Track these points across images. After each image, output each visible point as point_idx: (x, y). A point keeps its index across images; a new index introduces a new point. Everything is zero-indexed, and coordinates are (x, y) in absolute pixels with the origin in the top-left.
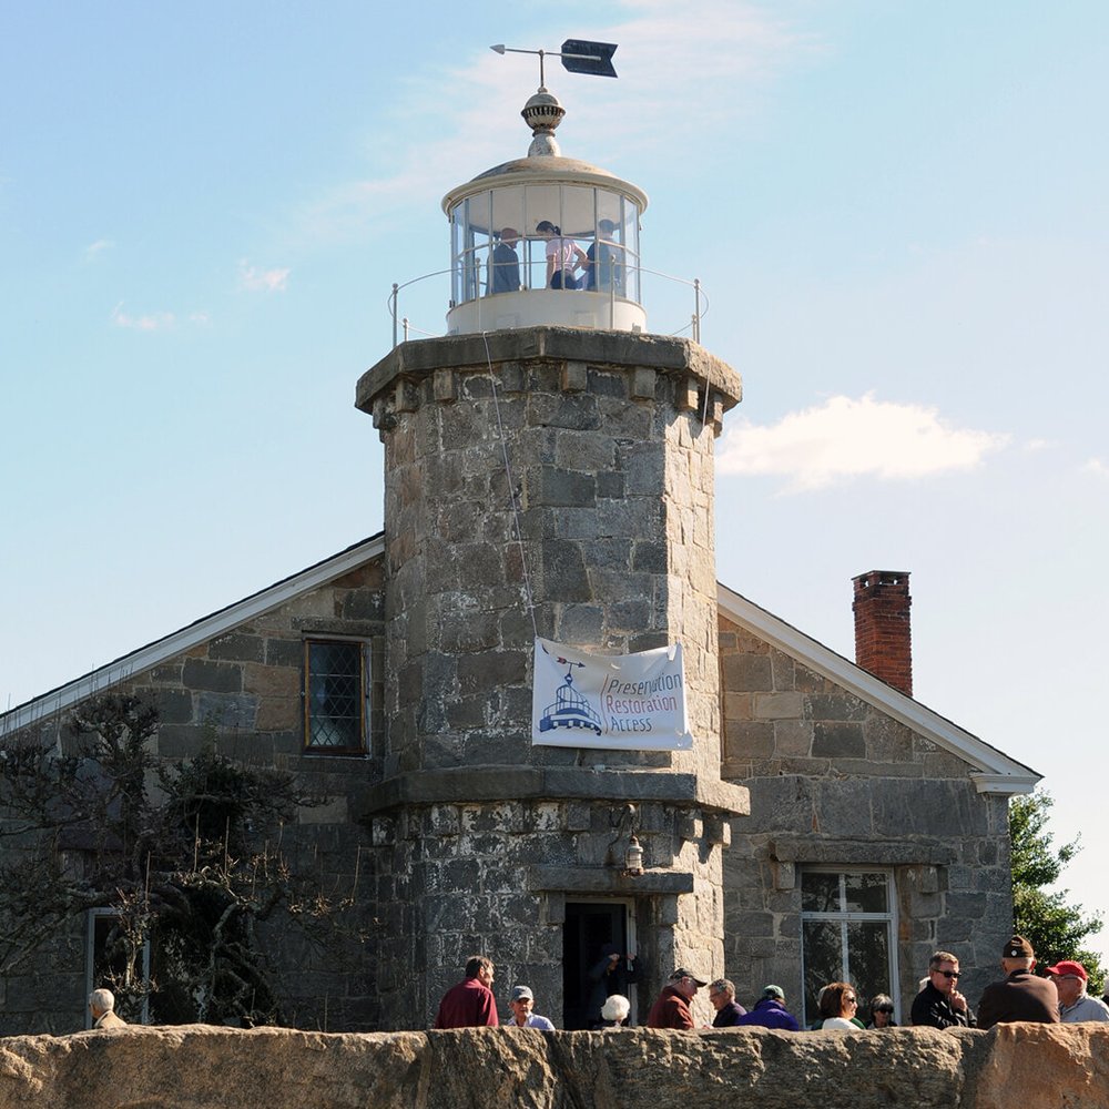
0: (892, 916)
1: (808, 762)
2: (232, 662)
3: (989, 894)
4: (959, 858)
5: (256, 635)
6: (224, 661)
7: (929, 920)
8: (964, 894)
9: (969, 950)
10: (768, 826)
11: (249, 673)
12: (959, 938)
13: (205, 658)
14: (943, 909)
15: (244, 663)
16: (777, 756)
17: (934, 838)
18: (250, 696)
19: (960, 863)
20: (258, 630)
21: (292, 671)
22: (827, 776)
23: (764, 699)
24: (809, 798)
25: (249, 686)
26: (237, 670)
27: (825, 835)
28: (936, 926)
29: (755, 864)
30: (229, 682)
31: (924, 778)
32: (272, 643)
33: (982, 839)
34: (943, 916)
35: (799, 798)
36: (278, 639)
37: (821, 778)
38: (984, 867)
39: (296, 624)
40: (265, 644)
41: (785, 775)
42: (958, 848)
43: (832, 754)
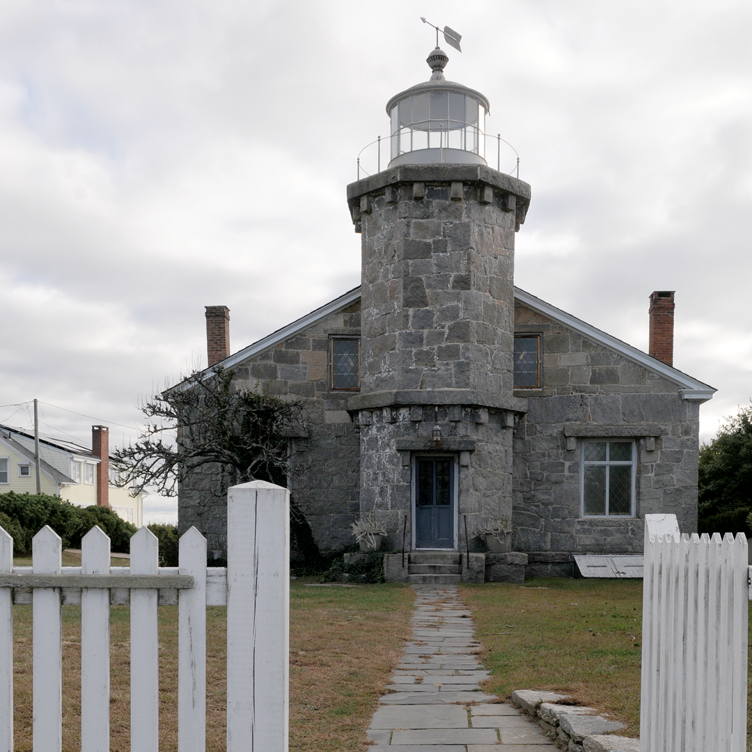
0: (633, 463)
1: (587, 387)
2: (296, 350)
3: (685, 451)
4: (669, 432)
5: (307, 337)
6: (292, 350)
7: (650, 464)
8: (671, 451)
9: (672, 478)
10: (564, 419)
11: (305, 355)
12: (666, 473)
13: (284, 349)
14: (659, 458)
15: (301, 351)
16: (570, 384)
17: (656, 423)
18: (304, 365)
19: (670, 436)
20: (307, 335)
21: (324, 353)
22: (597, 394)
23: (564, 356)
24: (586, 405)
25: (304, 361)
26: (298, 354)
27: (595, 423)
28: (654, 467)
29: (556, 438)
30: (294, 360)
31: (652, 393)
32: (314, 341)
33: (683, 423)
34: (659, 462)
35: (581, 405)
36: (317, 338)
37: (594, 395)
38: (683, 437)
39: (325, 331)
40: (311, 341)
41: (574, 394)
42: (669, 428)
43: (601, 383)
